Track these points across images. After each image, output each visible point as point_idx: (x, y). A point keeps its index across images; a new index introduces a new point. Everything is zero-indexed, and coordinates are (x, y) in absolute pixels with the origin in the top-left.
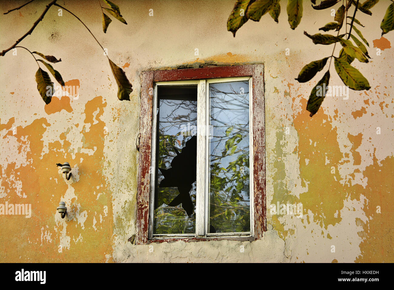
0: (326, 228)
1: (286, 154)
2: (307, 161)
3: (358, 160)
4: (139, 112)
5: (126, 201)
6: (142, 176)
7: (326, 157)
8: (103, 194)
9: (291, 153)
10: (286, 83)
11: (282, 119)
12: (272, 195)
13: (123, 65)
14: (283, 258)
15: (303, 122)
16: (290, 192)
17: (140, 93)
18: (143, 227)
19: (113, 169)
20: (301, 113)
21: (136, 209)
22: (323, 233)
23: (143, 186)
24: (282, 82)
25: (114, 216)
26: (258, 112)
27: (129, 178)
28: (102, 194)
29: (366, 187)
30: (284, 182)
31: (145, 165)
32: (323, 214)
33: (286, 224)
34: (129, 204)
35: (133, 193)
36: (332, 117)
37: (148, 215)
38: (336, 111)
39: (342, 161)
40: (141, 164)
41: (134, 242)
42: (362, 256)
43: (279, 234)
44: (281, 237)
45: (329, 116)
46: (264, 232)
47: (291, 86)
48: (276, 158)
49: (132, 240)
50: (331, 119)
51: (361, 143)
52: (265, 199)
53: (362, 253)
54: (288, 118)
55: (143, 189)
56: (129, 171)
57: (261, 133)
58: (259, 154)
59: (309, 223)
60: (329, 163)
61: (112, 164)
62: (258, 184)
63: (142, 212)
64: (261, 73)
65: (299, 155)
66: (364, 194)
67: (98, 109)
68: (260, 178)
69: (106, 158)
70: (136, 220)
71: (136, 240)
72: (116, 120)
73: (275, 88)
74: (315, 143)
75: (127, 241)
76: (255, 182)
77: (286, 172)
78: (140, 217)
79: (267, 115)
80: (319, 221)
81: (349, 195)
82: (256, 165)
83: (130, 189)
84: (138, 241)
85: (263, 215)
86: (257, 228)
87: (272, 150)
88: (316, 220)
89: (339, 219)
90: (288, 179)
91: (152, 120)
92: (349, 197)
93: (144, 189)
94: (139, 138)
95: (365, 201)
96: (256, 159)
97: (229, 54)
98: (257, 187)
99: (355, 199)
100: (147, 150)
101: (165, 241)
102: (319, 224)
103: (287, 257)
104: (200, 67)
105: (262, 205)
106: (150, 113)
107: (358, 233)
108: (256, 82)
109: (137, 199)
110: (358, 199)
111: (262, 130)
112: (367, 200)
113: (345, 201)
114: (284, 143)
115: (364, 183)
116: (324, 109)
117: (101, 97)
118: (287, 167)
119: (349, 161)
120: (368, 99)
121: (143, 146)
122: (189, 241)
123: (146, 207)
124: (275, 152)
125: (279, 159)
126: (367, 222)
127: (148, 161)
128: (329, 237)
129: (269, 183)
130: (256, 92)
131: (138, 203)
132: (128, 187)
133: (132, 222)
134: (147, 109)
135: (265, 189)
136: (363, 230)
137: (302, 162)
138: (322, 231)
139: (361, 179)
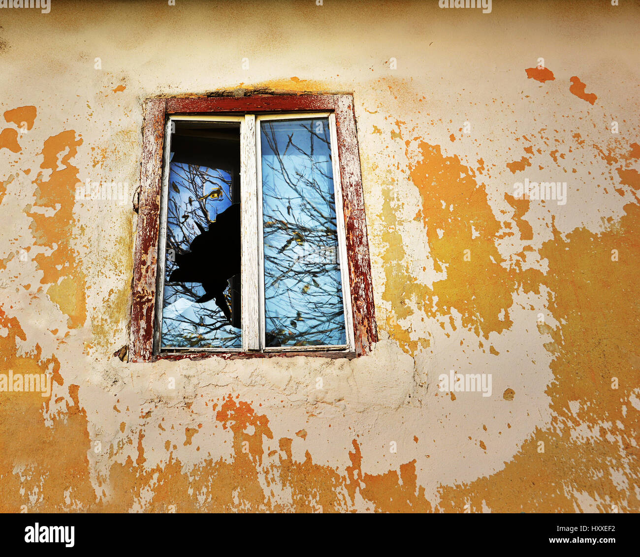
0: (487, 338)
1: (403, 221)
2: (440, 233)
3: (527, 232)
4: (140, 155)
5: (112, 290)
6: (143, 251)
7: (473, 228)
8: (68, 278)
9: (412, 219)
10: (392, 120)
11: (390, 170)
12: (383, 284)
13: (114, 89)
14: (414, 387)
15: (427, 175)
16: (416, 279)
17: (143, 129)
18: (142, 332)
19: (89, 239)
20: (422, 163)
21: (130, 303)
22: (481, 345)
23: (145, 267)
24: (386, 118)
25: (88, 314)
26: (348, 159)
27: (118, 254)
28: (66, 278)
29: (547, 273)
30: (403, 263)
31: (148, 234)
32: (478, 314)
33: (413, 330)
34: (116, 295)
35: (125, 278)
36: (475, 170)
37: (153, 313)
38: (481, 162)
39: (501, 232)
40: (141, 233)
41: (126, 358)
42: (558, 383)
43: (402, 346)
44: (406, 352)
45: (469, 168)
46: (373, 344)
47: (402, 124)
48: (385, 227)
49: (122, 354)
50: (474, 172)
51: (529, 208)
52: (371, 290)
53: (556, 379)
54: (400, 169)
55: (143, 271)
56: (120, 243)
57: (356, 190)
58: (355, 221)
59: (454, 328)
60: (479, 235)
61: (87, 231)
62: (357, 266)
63: (142, 308)
64: (349, 107)
65: (425, 223)
66: (545, 283)
67: (67, 149)
68: (360, 257)
69: (77, 220)
70: (130, 322)
71: (130, 355)
72: (99, 166)
73: (375, 127)
74: (452, 206)
75: (111, 356)
76: (352, 264)
77: (405, 248)
78: (137, 317)
79: (365, 165)
80: (473, 325)
81: (519, 285)
82: (351, 237)
83: (120, 272)
84: (133, 356)
85: (370, 316)
86: (360, 336)
87: (377, 216)
88: (467, 325)
89: (508, 323)
90: (410, 259)
91: (163, 167)
92: (521, 289)
93: (147, 272)
94: (139, 194)
95: (549, 294)
96: (350, 228)
97: (295, 79)
98: (355, 271)
99: (531, 292)
100: (153, 212)
101: (186, 357)
102: (473, 330)
103: (421, 385)
104: (245, 95)
105: (367, 300)
106: (159, 157)
107: (544, 345)
108: (343, 118)
109: (132, 287)
110: (537, 292)
111: (357, 185)
112: (553, 293)
113: (514, 295)
114: (397, 205)
115: (544, 267)
116: (459, 158)
117: (73, 132)
118: (406, 240)
119: (513, 234)
120: (531, 147)
121: (146, 205)
122: (231, 358)
123: (149, 301)
124: (383, 218)
125: (390, 228)
126: (557, 327)
127: (154, 227)
128: (493, 351)
129: (376, 265)
130: (343, 131)
131: (134, 294)
132: (116, 268)
133: (123, 325)
134: (154, 151)
135: (370, 275)
136: (553, 341)
137: (432, 234)
138: (480, 341)
139: (538, 262)
